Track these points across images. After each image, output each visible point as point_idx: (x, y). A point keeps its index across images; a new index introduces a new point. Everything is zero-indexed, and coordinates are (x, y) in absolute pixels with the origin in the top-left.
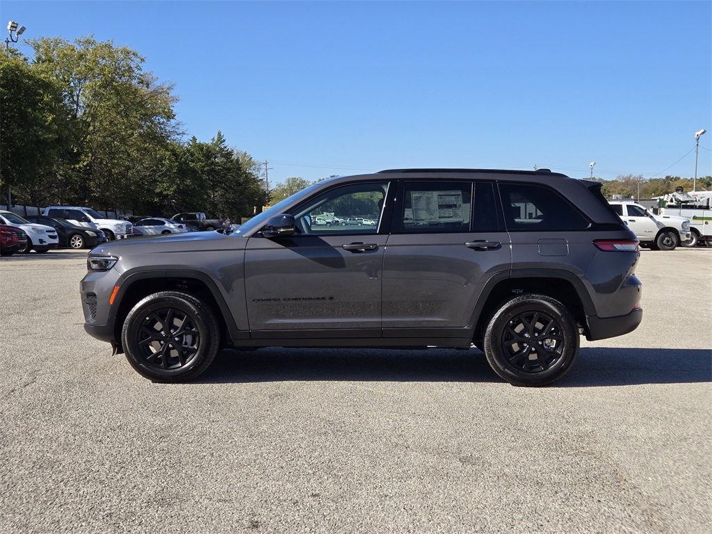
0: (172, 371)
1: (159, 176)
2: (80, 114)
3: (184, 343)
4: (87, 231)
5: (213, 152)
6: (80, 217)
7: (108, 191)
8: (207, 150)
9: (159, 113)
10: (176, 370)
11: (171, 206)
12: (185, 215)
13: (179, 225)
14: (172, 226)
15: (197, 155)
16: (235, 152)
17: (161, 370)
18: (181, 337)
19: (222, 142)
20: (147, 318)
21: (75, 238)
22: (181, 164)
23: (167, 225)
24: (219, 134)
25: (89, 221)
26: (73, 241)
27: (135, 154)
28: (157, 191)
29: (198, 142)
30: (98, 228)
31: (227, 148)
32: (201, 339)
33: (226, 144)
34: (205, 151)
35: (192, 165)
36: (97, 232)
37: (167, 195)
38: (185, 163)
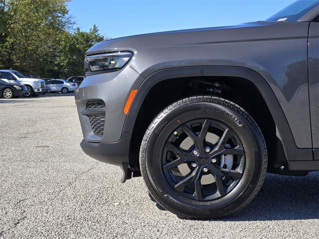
0: (208, 203)
1: (58, 52)
2: (6, 9)
3: (222, 165)
4: (15, 86)
5: (91, 38)
6: (9, 77)
7: (24, 62)
8: (87, 37)
9: (58, 10)
10: (213, 202)
11: (65, 73)
12: (75, 77)
13: (73, 83)
14: (68, 84)
15: (80, 40)
16: (105, 38)
17: (194, 202)
18: (219, 158)
19: (96, 32)
20: (175, 133)
21: (7, 91)
22: (70, 45)
23: (65, 83)
24: (95, 26)
25: (15, 79)
26: (5, 93)
27: (42, 37)
28: (56, 63)
29: (81, 31)
30: (22, 84)
31: (100, 35)
32: (247, 160)
33: (99, 32)
34: (85, 38)
35: (77, 46)
36: (21, 86)
37: (63, 65)
38: (73, 44)
